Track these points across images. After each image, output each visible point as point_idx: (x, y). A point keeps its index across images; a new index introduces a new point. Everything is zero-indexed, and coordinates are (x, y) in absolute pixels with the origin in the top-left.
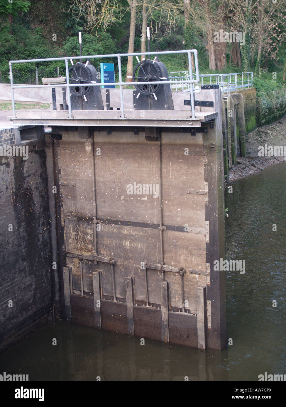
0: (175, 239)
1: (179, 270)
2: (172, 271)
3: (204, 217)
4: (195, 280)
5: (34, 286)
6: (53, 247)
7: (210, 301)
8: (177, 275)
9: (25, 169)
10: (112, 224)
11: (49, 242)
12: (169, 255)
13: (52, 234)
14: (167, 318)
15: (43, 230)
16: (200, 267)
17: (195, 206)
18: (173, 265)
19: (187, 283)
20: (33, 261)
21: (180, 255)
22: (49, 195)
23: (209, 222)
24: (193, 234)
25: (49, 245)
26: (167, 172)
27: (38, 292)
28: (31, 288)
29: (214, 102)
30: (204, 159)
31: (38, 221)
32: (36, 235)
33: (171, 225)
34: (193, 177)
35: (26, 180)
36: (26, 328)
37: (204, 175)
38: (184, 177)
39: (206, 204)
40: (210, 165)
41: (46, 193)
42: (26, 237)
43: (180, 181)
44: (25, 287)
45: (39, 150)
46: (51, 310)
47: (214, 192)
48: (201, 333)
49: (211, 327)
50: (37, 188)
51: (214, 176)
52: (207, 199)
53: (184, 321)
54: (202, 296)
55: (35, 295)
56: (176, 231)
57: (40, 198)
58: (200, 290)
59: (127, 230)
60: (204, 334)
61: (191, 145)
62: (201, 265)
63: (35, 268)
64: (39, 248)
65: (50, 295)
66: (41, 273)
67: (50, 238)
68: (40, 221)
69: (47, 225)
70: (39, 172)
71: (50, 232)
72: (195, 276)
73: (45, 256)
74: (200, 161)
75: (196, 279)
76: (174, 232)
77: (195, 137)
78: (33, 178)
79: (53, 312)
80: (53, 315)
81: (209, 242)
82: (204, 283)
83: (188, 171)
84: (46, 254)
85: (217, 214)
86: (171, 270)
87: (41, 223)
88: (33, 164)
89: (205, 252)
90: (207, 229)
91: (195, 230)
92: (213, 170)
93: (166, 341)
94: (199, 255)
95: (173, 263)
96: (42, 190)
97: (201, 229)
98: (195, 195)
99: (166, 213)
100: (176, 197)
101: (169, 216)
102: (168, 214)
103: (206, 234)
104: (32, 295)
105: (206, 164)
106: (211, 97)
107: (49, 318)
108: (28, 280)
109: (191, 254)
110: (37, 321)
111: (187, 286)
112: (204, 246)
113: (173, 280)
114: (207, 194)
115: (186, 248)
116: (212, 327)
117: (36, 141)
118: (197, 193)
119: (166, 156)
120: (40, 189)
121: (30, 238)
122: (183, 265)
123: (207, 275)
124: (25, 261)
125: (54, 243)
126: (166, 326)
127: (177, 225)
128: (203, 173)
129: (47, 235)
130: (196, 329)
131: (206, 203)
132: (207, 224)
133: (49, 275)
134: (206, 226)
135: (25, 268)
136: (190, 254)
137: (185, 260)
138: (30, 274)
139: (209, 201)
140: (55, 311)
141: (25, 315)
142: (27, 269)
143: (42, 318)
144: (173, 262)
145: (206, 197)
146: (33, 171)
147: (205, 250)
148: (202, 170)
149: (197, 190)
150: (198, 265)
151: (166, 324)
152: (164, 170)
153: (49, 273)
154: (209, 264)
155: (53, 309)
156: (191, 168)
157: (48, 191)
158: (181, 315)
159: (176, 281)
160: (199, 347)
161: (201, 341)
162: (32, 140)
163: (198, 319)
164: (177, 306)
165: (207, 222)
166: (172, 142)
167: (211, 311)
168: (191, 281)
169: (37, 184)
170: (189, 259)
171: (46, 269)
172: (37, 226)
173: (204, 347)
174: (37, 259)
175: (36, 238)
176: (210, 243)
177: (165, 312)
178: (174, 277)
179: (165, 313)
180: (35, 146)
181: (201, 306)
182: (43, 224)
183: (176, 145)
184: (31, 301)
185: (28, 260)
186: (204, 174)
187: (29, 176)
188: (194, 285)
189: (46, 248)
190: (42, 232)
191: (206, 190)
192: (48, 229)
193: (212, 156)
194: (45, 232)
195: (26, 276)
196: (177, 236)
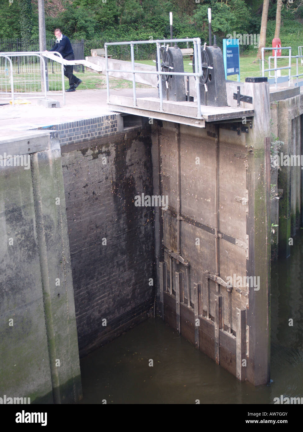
0: (227, 250)
4: (239, 300)
5: (133, 281)
6: (156, 240)
7: (248, 327)
9: (128, 158)
10: (190, 223)
11: (152, 235)
12: (223, 266)
13: (155, 227)
14: (218, 336)
15: (146, 222)
20: (133, 255)
22: (154, 184)
24: (238, 247)
25: (152, 238)
26: (222, 174)
27: (138, 287)
28: (130, 283)
29: (253, 98)
30: (246, 163)
31: (141, 212)
32: (137, 228)
33: (224, 233)
34: (239, 183)
35: (128, 169)
36: (123, 324)
37: (246, 181)
39: (247, 215)
40: (250, 171)
41: (150, 182)
42: (126, 230)
43: (231, 185)
44: (123, 282)
45: (144, 137)
46: (152, 306)
47: (252, 203)
48: (238, 360)
50: (141, 178)
51: (252, 184)
52: (248, 210)
53: (229, 343)
54: (239, 319)
55: (134, 290)
56: (228, 241)
57: (144, 188)
58: (238, 312)
59: (199, 233)
60: (240, 361)
61: (238, 146)
63: (135, 262)
64: (141, 241)
65: (151, 290)
66: (141, 267)
67: (153, 230)
68: (142, 213)
69: (150, 216)
70: (143, 160)
71: (153, 224)
73: (147, 249)
74: (243, 165)
75: (240, 298)
76: (226, 241)
77: (240, 136)
78: (136, 167)
79: (153, 308)
80: (153, 312)
82: (245, 305)
83: (236, 175)
84: (148, 247)
85: (254, 228)
86: (222, 283)
87: (143, 214)
88: (136, 152)
89: (245, 270)
90: (247, 244)
91: (239, 244)
92: (252, 178)
93: (217, 361)
94: (242, 273)
96: (146, 180)
97: (243, 243)
98: (240, 204)
99: (222, 220)
100: (228, 203)
101: (223, 222)
103: (247, 250)
104: (131, 290)
105: (247, 169)
106: (251, 91)
107: (149, 315)
108: (127, 275)
110: (136, 317)
112: (245, 263)
114: (247, 204)
115: (234, 261)
116: (249, 356)
117: (140, 127)
118: (241, 201)
119: (222, 155)
120: (144, 178)
121: (131, 230)
123: (247, 297)
124: (125, 254)
125: (157, 235)
126: (217, 344)
128: (245, 179)
129: (150, 227)
130: (236, 355)
132: (247, 238)
133: (151, 269)
134: (247, 240)
135: (124, 262)
138: (129, 269)
139: (249, 213)
140: (156, 307)
141: (122, 311)
142: (126, 263)
143: (141, 314)
144: (226, 275)
145: (247, 208)
146: (136, 160)
147: (246, 268)
148: (245, 176)
151: (217, 342)
152: (221, 171)
153: (151, 267)
155: (154, 305)
156: (238, 172)
157: (152, 181)
158: (228, 336)
159: (227, 297)
160: (237, 375)
161: (238, 369)
162: (136, 127)
163: (237, 344)
165: (248, 236)
166: (226, 140)
167: (249, 338)
168: (236, 300)
169: (141, 173)
171: (148, 264)
172: (139, 217)
174: (138, 253)
175: (138, 230)
176: (249, 261)
179: (217, 330)
180: (139, 133)
181: (239, 330)
182: (146, 216)
183: (228, 144)
184: (130, 297)
185: (128, 254)
187: (132, 165)
188: (238, 305)
189: (148, 241)
190: (145, 224)
191: (247, 200)
192: (151, 221)
193: (251, 161)
194: (147, 224)
195: (125, 271)
196: (228, 247)
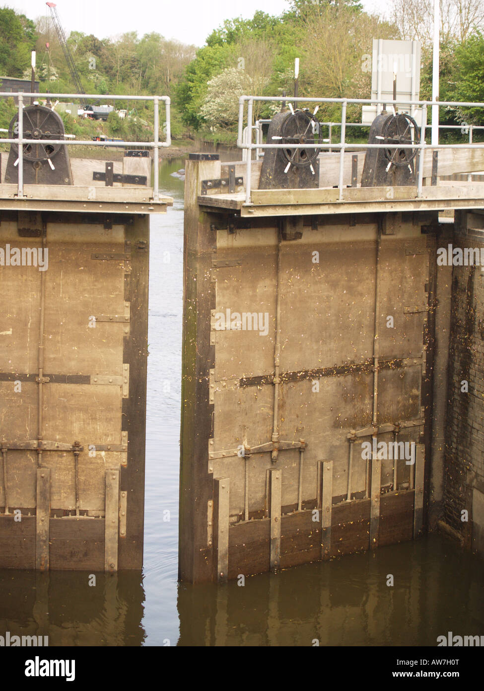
0: (64, 397)
1: (73, 446)
2: (59, 449)
3: (120, 357)
4: (99, 461)
7: (126, 492)
8: (64, 456)
12: (51, 424)
14: (47, 528)
16: (109, 439)
17: (104, 341)
18: (59, 439)
19: (83, 466)
21: (72, 423)
23: (130, 366)
24: (99, 386)
26: (54, 288)
29: (149, 178)
30: (126, 265)
33: (57, 374)
34: (104, 296)
37: (123, 291)
38: (86, 295)
39: (126, 337)
40: (136, 276)
43: (79, 301)
47: (141, 318)
48: (111, 545)
49: (125, 535)
51: (141, 292)
52: (127, 329)
53: (80, 530)
54: (116, 484)
56: (68, 383)
58: (114, 475)
60: (116, 545)
61: (101, 244)
62: (112, 435)
72: (100, 455)
74: (119, 269)
75: (101, 458)
76: (62, 385)
77: (110, 231)
81: (127, 397)
82: (116, 464)
83: (95, 286)
86: (58, 447)
89: (119, 415)
90: (125, 377)
91: (102, 380)
92: (141, 284)
93: (42, 568)
94: (109, 420)
95: (58, 437)
97: (114, 377)
98: (107, 324)
100: (70, 327)
101: (54, 359)
102: (52, 356)
103: (124, 385)
105: (130, 273)
106: (144, 169)
109: (94, 419)
111: (83, 471)
112: (118, 404)
113: (57, 464)
114: (129, 321)
115: (83, 409)
116: (127, 533)
118: (111, 321)
119: (54, 261)
122: (79, 438)
123: (123, 451)
126: (44, 541)
127: (70, 373)
128: (123, 288)
130: (102, 540)
131: (125, 335)
132: (125, 368)
134: (124, 371)
136: (92, 419)
137: (81, 430)
139: (132, 332)
144: (59, 434)
145: (125, 326)
147: (120, 410)
148: (120, 283)
149: (111, 316)
150: (105, 435)
151: (44, 539)
152: (49, 285)
154: (127, 432)
156: (101, 280)
158: (74, 521)
159: (62, 466)
160: (107, 568)
161: (110, 558)
163: (106, 523)
164: (62, 508)
165: (127, 366)
166: (67, 238)
167: (127, 507)
168: (91, 463)
170: (90, 428)
173: (116, 568)
176: (131, 399)
177: (43, 519)
178: (60, 459)
179: (42, 521)
181: (114, 500)
183: (74, 244)
186: (125, 290)
188: (96, 470)
191: (127, 315)
193: (140, 262)
196: (68, 391)
